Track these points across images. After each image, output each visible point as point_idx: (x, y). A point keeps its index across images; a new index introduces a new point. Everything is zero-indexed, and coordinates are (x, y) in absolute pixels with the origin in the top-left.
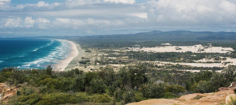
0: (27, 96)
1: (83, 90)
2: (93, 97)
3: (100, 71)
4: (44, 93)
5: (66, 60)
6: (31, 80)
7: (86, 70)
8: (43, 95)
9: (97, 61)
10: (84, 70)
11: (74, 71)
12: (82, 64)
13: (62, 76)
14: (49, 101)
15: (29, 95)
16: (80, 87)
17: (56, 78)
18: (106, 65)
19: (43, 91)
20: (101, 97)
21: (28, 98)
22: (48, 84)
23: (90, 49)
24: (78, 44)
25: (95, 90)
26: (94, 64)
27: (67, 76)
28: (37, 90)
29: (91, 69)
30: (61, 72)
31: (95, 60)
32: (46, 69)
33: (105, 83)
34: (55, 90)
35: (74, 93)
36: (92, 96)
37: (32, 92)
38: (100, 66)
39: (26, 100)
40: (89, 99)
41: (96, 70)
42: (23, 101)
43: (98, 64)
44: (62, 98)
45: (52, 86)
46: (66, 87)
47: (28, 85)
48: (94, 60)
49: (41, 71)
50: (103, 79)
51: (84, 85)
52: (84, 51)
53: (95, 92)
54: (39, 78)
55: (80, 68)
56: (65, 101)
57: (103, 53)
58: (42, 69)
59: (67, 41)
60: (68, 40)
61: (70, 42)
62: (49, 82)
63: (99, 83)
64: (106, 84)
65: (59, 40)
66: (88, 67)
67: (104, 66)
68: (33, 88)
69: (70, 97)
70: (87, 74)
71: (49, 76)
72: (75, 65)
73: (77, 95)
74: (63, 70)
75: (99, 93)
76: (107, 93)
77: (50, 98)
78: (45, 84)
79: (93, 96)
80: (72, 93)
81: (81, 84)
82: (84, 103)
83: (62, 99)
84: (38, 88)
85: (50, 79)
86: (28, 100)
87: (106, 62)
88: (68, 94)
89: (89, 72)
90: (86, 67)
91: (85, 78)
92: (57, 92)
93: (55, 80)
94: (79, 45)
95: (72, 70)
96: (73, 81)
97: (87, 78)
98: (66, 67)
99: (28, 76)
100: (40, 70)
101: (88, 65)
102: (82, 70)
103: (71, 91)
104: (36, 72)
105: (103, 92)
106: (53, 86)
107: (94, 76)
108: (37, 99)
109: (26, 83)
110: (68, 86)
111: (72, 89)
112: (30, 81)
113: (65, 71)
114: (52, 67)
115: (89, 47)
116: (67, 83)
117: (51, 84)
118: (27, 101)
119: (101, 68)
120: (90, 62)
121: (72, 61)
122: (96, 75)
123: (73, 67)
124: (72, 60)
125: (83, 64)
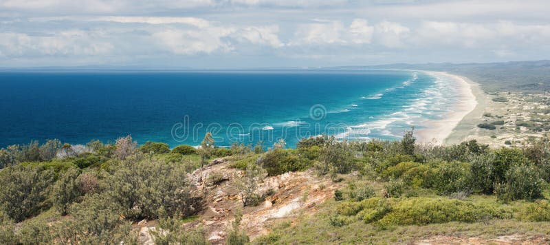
0: (359, 204)
1: (489, 191)
2: (512, 207)
3: (529, 146)
4: (397, 197)
5: (447, 120)
6: (367, 166)
7: (496, 143)
8: (395, 201)
9: (522, 123)
10: (490, 144)
11: (467, 145)
12: (484, 129)
13: (438, 157)
14: (408, 215)
15: (364, 201)
16: (482, 185)
17: (424, 161)
18: (544, 131)
19: (394, 192)
20: (533, 209)
21: (361, 208)
22: (406, 175)
23: (505, 94)
24: (474, 81)
25: (518, 192)
26: (514, 129)
27: (452, 156)
28: (380, 188)
29: (508, 143)
30: (436, 148)
31: (517, 120)
32: (400, 141)
33: (541, 176)
34: (422, 190)
35: (468, 198)
36: (509, 206)
37: (369, 194)
38: (529, 135)
39: (357, 212)
40: (504, 212)
41: (518, 145)
42: (350, 215)
43: (523, 129)
44: (438, 209)
45: (415, 179)
46: (449, 182)
47: (360, 177)
48: (514, 120)
49: (390, 146)
50: (536, 164)
51: (492, 178)
52: (489, 98)
53: (518, 197)
54: (386, 161)
55: (481, 138)
56: (447, 216)
57: (536, 103)
58: (391, 141)
59: (447, 75)
60: (450, 73)
61: (457, 77)
62: (409, 171)
63: (527, 174)
64: (545, 179)
65: (431, 74)
66: (499, 137)
67: (539, 135)
68: (373, 185)
69: (458, 207)
70: (498, 154)
71: (408, 156)
72: (468, 132)
73: (474, 204)
74: (439, 143)
75: (528, 200)
76: (547, 199)
77: (410, 209)
78: (398, 175)
79: (512, 205)
80: (464, 197)
81: (483, 178)
82: (491, 222)
83: (439, 211)
84: (381, 185)
85: (411, 163)
86: (362, 212)
87: (542, 126)
88: (455, 200)
89: (503, 148)
90: (494, 137)
91: (494, 164)
92: (426, 194)
93: (421, 166)
94: (477, 85)
95: (463, 144)
96: (465, 168)
97: (498, 164)
98: (446, 136)
99: (359, 156)
100: (387, 142)
101: (501, 133)
102: (486, 144)
103: (462, 193)
104: (377, 147)
105: (537, 196)
106: (417, 181)
107: (516, 157)
108: (382, 209)
109: (355, 173)
110: (453, 181)
111: (461, 189)
112: (365, 168)
113: (446, 146)
114: (414, 135)
115: (502, 89)
116: (451, 174)
117: (413, 175)
118: (359, 215)
119: (531, 139)
120: (504, 125)
121: (460, 123)
122: (520, 156)
123: (463, 137)
124: (460, 119)
125: (488, 130)
